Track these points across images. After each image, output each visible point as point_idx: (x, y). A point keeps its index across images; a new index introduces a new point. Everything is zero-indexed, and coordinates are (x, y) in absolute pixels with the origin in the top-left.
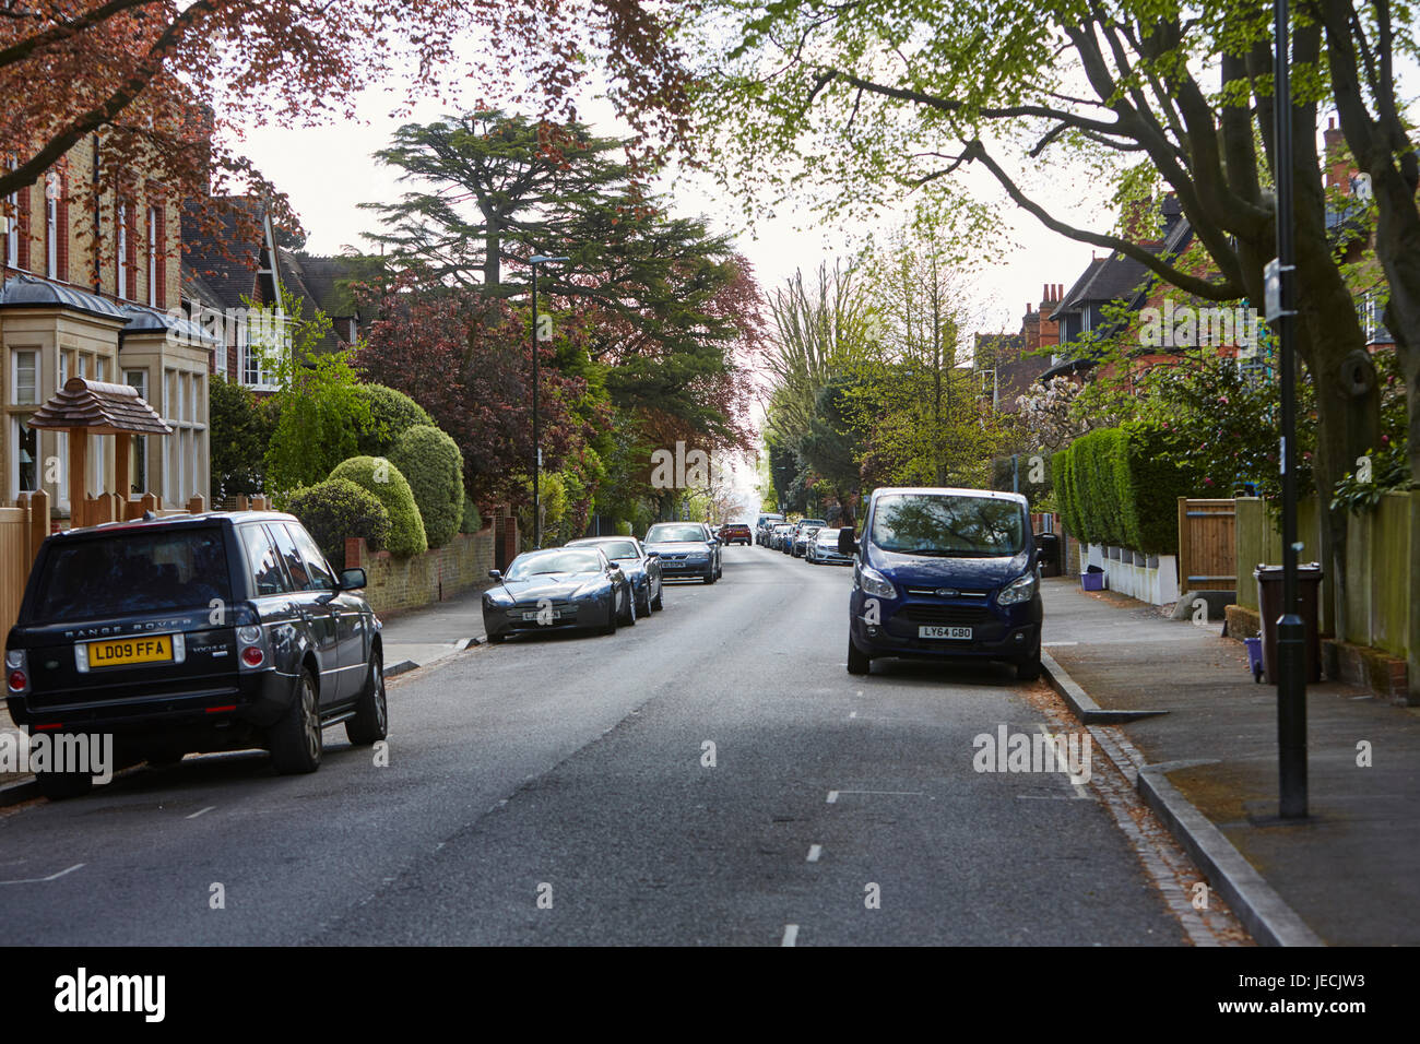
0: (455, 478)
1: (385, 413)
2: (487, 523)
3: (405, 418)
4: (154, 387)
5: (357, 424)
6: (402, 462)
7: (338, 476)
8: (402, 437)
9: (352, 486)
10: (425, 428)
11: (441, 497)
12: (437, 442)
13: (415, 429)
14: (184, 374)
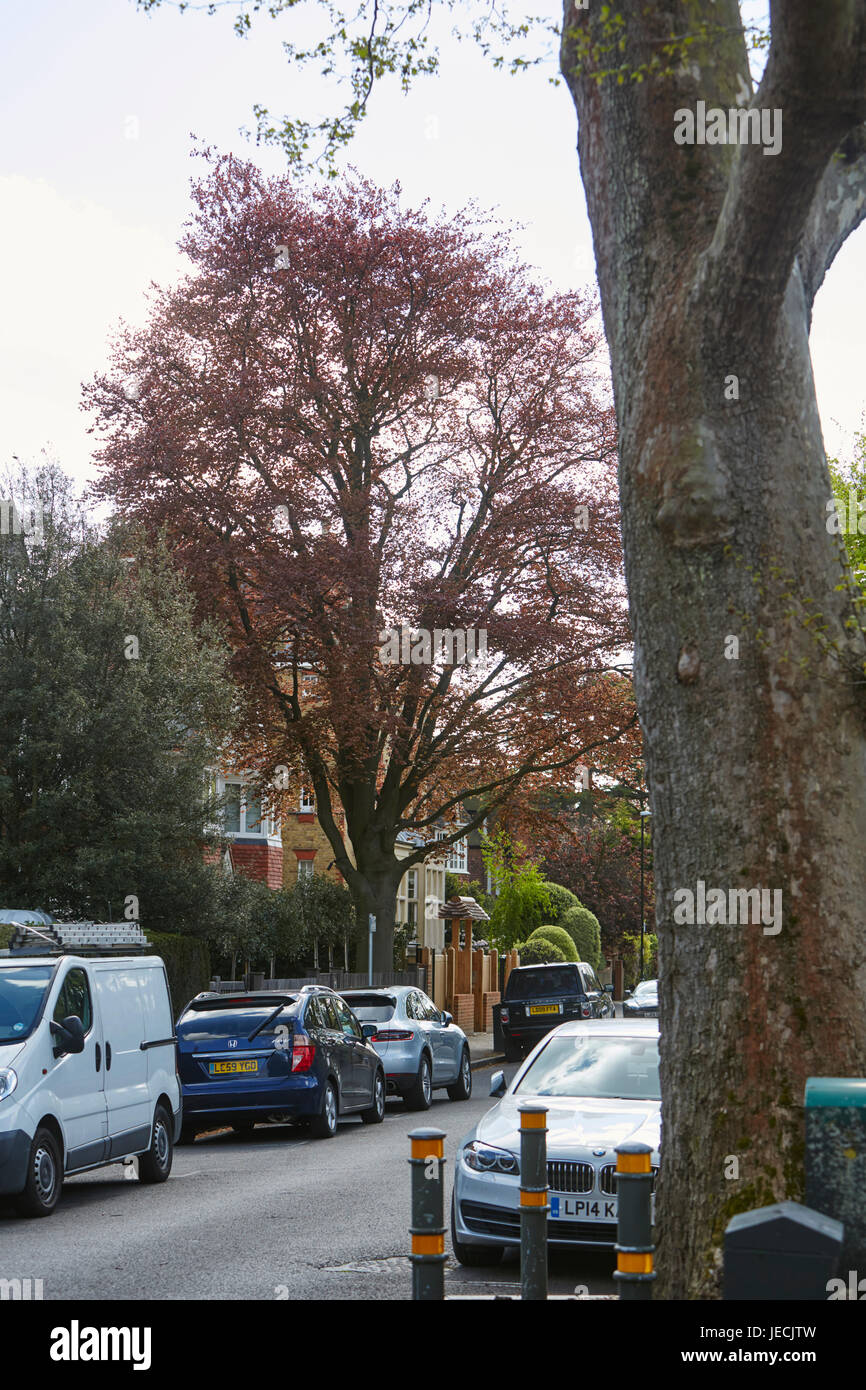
0: (596, 938)
1: (558, 900)
2: (608, 964)
3: (569, 903)
4: (421, 882)
5: (541, 906)
6: (567, 927)
7: (537, 937)
8: (566, 913)
9: (546, 943)
10: (578, 909)
11: (589, 948)
12: (586, 917)
13: (573, 909)
14: (434, 871)
